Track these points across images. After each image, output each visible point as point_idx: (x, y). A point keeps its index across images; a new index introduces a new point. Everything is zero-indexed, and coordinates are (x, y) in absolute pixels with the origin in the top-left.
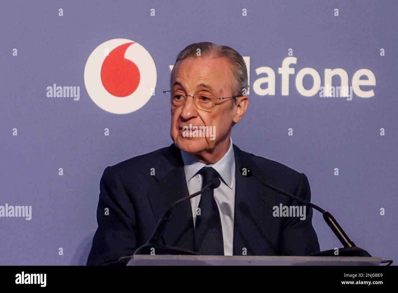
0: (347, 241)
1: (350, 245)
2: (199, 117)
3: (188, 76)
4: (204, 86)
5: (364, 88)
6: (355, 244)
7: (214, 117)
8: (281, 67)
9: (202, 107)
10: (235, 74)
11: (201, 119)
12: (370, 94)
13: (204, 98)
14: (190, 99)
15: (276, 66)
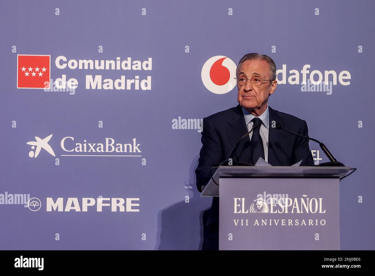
0: (332, 158)
1: (334, 161)
2: (253, 90)
3: (247, 69)
4: (256, 74)
5: (345, 80)
6: (336, 159)
7: (261, 90)
8: (302, 70)
9: (255, 84)
10: (271, 68)
11: (255, 91)
12: (348, 83)
13: (256, 80)
14: (249, 81)
15: (300, 69)
